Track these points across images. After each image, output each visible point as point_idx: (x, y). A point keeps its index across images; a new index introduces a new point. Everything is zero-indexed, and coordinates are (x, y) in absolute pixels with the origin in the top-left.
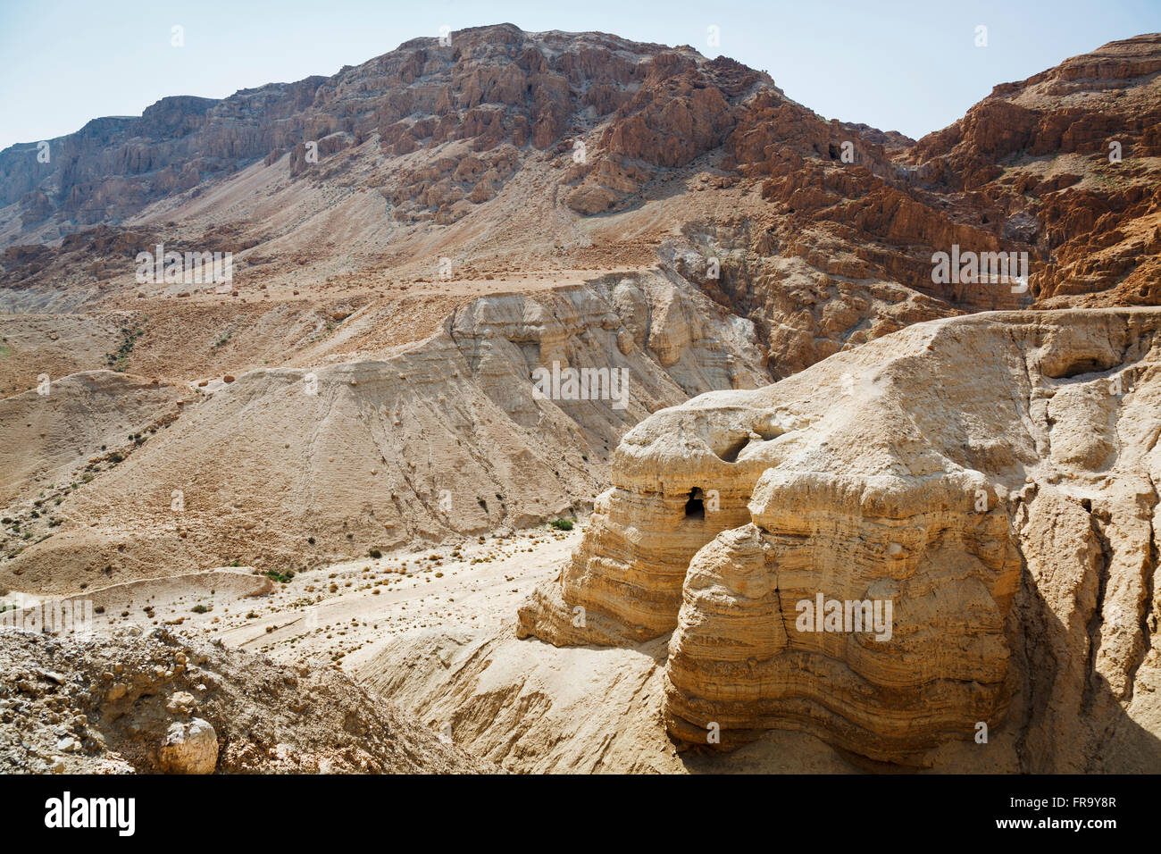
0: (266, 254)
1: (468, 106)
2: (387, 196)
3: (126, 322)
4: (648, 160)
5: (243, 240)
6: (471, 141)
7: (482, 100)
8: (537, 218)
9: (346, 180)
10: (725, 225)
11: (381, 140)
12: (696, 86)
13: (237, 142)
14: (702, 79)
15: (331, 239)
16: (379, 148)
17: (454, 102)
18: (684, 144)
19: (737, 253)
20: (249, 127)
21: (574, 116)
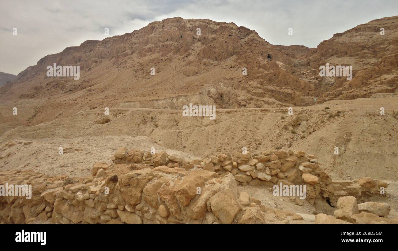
0: (94, 89)
1: (163, 42)
2: (134, 70)
3: (37, 109)
4: (212, 59)
5: (90, 84)
6: (161, 54)
7: (167, 40)
8: (172, 78)
9: (125, 66)
10: (228, 80)
11: (138, 53)
12: (230, 36)
13: (103, 54)
14: (233, 33)
15: (114, 84)
16: (137, 56)
17: (159, 41)
18: (223, 54)
19: (229, 89)
20: (107, 49)
21: (193, 45)
